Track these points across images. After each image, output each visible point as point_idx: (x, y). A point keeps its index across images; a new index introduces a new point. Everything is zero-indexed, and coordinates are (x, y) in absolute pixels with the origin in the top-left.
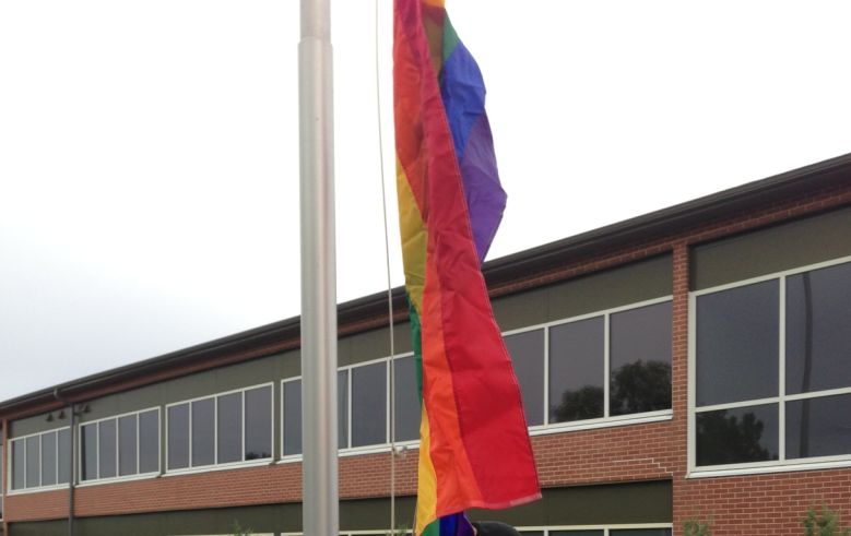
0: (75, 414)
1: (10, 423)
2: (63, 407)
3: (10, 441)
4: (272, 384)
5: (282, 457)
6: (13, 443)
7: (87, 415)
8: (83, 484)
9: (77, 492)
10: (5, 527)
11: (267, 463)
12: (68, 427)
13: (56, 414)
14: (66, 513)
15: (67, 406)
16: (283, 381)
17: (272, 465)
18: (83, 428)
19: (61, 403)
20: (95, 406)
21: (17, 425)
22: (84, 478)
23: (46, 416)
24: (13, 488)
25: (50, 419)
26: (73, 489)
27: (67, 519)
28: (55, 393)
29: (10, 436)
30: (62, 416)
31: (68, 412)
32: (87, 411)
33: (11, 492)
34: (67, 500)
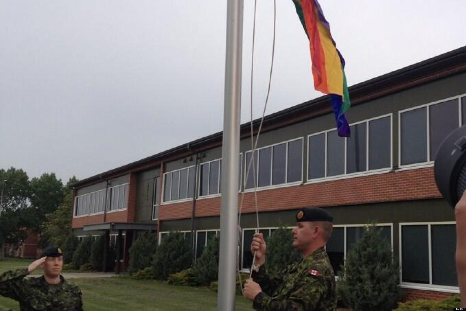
0: (198, 158)
1: (164, 164)
2: (192, 155)
3: (164, 174)
4: (303, 138)
5: (308, 180)
6: (166, 175)
7: (204, 159)
8: (201, 198)
9: (197, 203)
10: (158, 223)
11: (299, 184)
12: (194, 166)
13: (188, 159)
14: (190, 216)
15: (194, 154)
16: (309, 136)
17: (302, 185)
18: (202, 166)
19: (190, 153)
20: (208, 154)
21: (168, 165)
22: (201, 195)
23: (182, 160)
24: (164, 201)
25: (185, 162)
26: (195, 201)
27: (190, 218)
28: (188, 147)
29: (164, 172)
30: (191, 160)
31: (195, 157)
32: (204, 156)
33: (162, 203)
34: (191, 207)
